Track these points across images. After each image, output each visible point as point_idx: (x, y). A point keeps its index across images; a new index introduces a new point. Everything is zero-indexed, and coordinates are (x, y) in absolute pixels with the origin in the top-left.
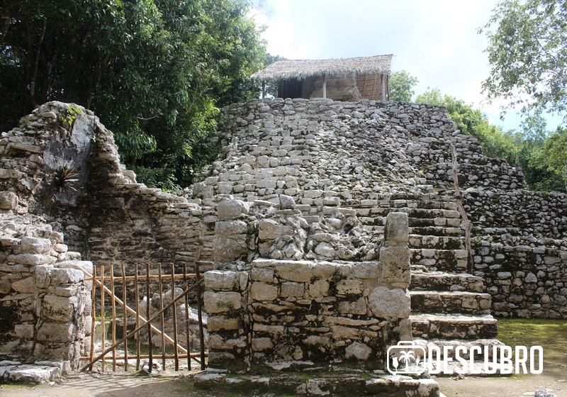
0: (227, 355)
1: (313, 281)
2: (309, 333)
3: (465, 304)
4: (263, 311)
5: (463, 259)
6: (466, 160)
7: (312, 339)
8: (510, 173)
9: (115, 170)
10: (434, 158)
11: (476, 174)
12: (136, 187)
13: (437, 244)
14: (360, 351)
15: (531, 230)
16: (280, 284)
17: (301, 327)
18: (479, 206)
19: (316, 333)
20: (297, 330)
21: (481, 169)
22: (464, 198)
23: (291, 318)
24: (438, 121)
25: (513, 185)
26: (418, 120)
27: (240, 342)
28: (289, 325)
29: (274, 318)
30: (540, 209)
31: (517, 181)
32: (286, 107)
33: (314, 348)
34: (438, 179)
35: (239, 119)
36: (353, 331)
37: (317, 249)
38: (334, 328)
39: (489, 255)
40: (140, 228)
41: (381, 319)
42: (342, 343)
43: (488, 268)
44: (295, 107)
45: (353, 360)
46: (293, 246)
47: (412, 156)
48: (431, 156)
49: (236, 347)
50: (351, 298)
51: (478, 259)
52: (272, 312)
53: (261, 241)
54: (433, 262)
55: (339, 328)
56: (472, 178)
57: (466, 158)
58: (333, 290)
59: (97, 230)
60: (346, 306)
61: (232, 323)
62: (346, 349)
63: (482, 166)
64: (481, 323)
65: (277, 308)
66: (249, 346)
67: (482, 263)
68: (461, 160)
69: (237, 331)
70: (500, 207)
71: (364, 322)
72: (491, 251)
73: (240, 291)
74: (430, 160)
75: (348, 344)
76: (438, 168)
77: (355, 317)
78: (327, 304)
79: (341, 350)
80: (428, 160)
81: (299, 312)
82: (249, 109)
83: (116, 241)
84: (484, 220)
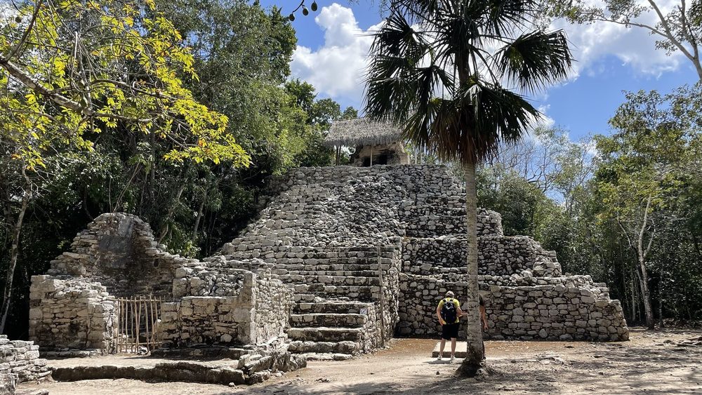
0: (170, 341)
1: (209, 305)
2: (206, 330)
4: (186, 320)
5: (376, 293)
6: (449, 212)
7: (207, 333)
8: (484, 221)
10: (421, 211)
11: (452, 223)
12: (164, 255)
14: (227, 338)
15: (485, 268)
16: (193, 308)
17: (202, 327)
18: (442, 251)
19: (209, 330)
20: (200, 329)
21: (457, 219)
22: (431, 244)
23: (197, 324)
24: (438, 178)
25: (485, 231)
26: (420, 179)
27: (176, 336)
28: (197, 326)
29: (191, 323)
30: (497, 251)
31: (489, 227)
32: (317, 174)
33: (207, 337)
34: (419, 229)
35: (283, 185)
36: (224, 329)
37: (217, 291)
38: (217, 327)
39: (435, 289)
41: (237, 323)
42: (219, 335)
43: (433, 299)
44: (323, 174)
45: (224, 343)
46: (204, 290)
47: (404, 211)
48: (419, 211)
49: (174, 338)
50: (225, 313)
51: (426, 292)
52: (190, 320)
53: (191, 288)
54: (355, 295)
55: (219, 328)
56: (449, 227)
57: (449, 210)
58: (216, 310)
60: (221, 317)
61: (173, 327)
62: (221, 337)
63: (459, 217)
65: (192, 319)
66: (180, 337)
67: (429, 295)
68: (445, 212)
69: (175, 330)
70: (460, 251)
71: (229, 325)
72: (436, 286)
73: (176, 311)
74: (418, 213)
75: (221, 335)
76: (420, 221)
77: (226, 322)
78: (213, 316)
79: (219, 338)
80: (416, 214)
81: (201, 321)
82: (290, 177)
83: (151, 287)
84: (445, 261)
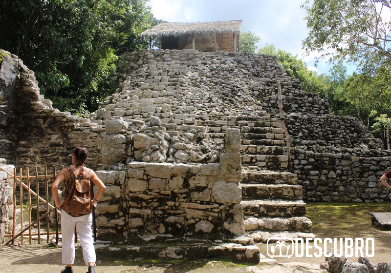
0: (111, 231)
1: (172, 177)
2: (170, 215)
3: (285, 193)
4: (136, 199)
5: (285, 162)
6: (291, 94)
7: (172, 219)
8: (320, 103)
9: (36, 99)
10: (268, 92)
11: (297, 103)
12: (52, 111)
13: (268, 152)
14: (205, 226)
15: (333, 142)
16: (148, 180)
17: (164, 211)
18: (298, 126)
19: (175, 215)
20: (160, 212)
21: (300, 100)
22: (288, 120)
23: (156, 204)
24: (271, 67)
25: (322, 111)
26: (258, 66)
27: (120, 222)
28: (155, 209)
29: (144, 204)
30: (339, 128)
31: (324, 108)
32: (165, 55)
33: (173, 225)
34: (271, 107)
35: (132, 64)
36: (201, 213)
37: (176, 155)
38: (187, 211)
39: (304, 159)
40: (55, 141)
41: (221, 204)
42: (193, 221)
43: (303, 168)
44: (171, 56)
45: (201, 233)
46: (158, 153)
47: (253, 90)
48: (266, 91)
49: (117, 225)
50: (200, 189)
51: (296, 162)
52: (142, 200)
53: (136, 149)
54: (264, 164)
55: (191, 211)
56: (294, 106)
57: (290, 92)
58: (186, 184)
59: (23, 142)
60: (196, 195)
61: (114, 208)
62: (196, 225)
63: (301, 98)
64: (295, 206)
65: (146, 197)
66: (127, 224)
67: (299, 164)
68: (287, 94)
69: (117, 213)
70: (313, 126)
71: (208, 207)
72: (305, 156)
73: (120, 185)
74: (265, 93)
75: (197, 222)
76: (270, 99)
77: (202, 203)
78: (182, 194)
79: (192, 226)
80: (264, 94)
81: (162, 200)
82: (139, 57)
83: (37, 150)
84: (302, 135)
